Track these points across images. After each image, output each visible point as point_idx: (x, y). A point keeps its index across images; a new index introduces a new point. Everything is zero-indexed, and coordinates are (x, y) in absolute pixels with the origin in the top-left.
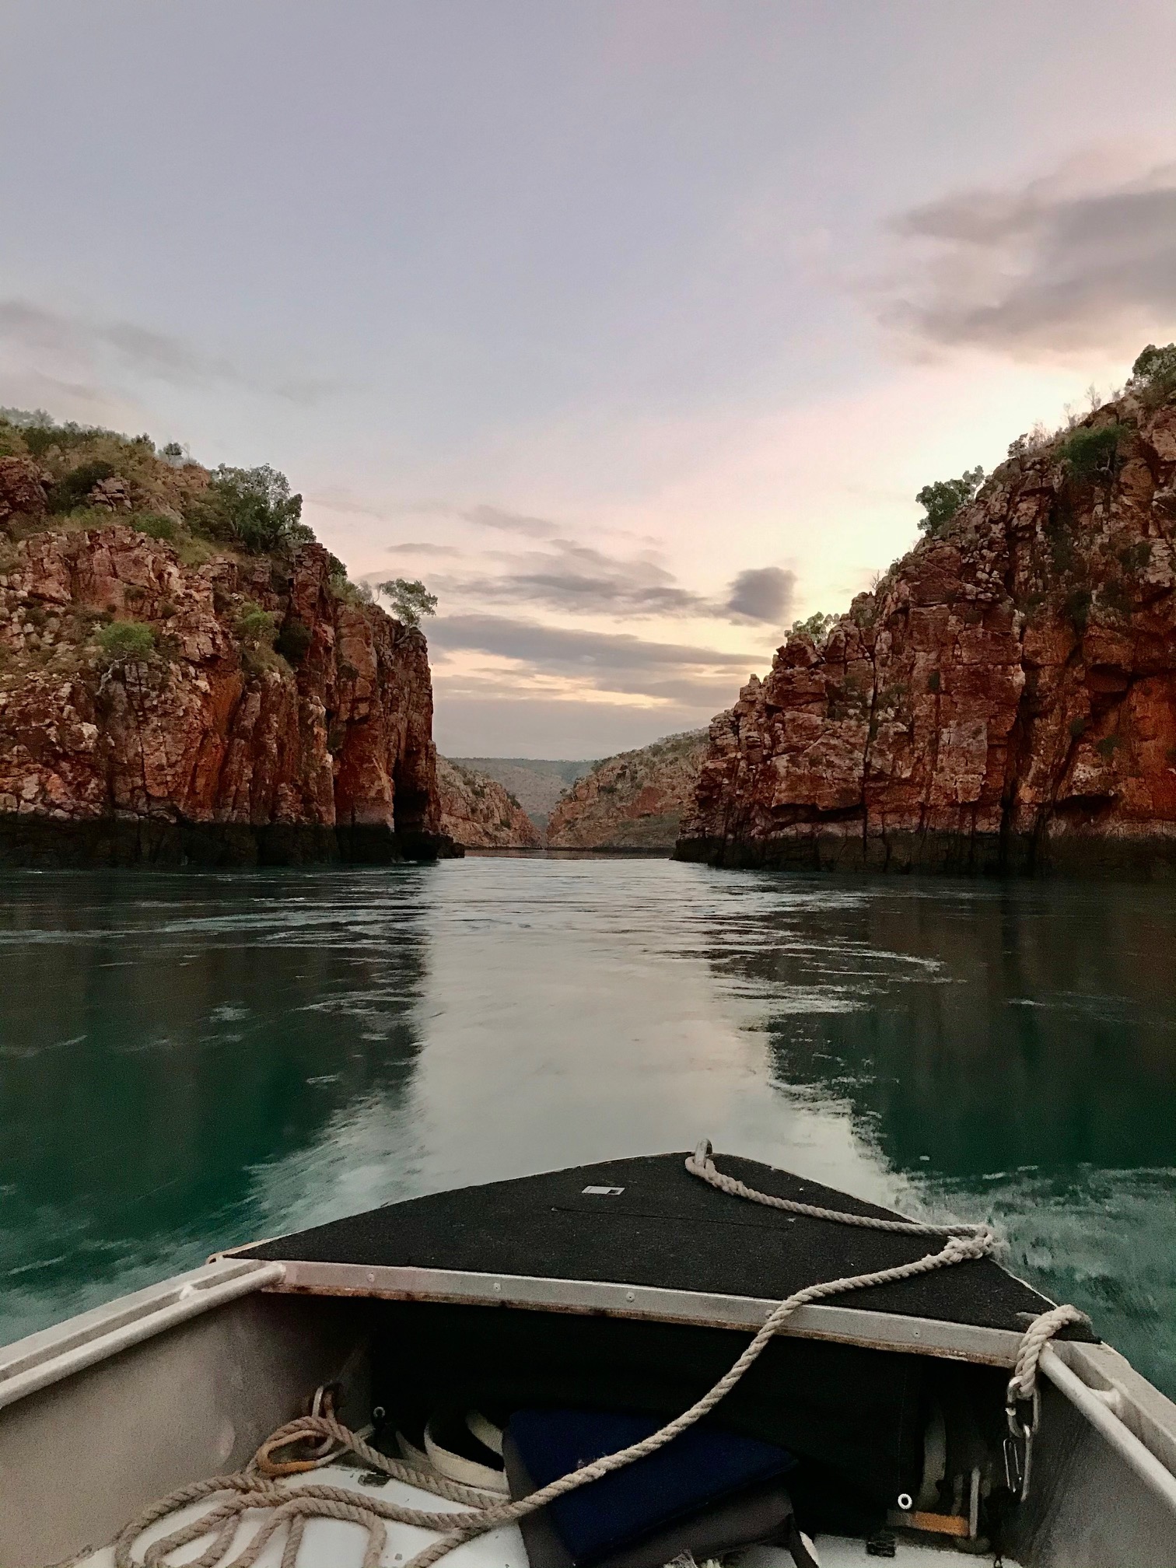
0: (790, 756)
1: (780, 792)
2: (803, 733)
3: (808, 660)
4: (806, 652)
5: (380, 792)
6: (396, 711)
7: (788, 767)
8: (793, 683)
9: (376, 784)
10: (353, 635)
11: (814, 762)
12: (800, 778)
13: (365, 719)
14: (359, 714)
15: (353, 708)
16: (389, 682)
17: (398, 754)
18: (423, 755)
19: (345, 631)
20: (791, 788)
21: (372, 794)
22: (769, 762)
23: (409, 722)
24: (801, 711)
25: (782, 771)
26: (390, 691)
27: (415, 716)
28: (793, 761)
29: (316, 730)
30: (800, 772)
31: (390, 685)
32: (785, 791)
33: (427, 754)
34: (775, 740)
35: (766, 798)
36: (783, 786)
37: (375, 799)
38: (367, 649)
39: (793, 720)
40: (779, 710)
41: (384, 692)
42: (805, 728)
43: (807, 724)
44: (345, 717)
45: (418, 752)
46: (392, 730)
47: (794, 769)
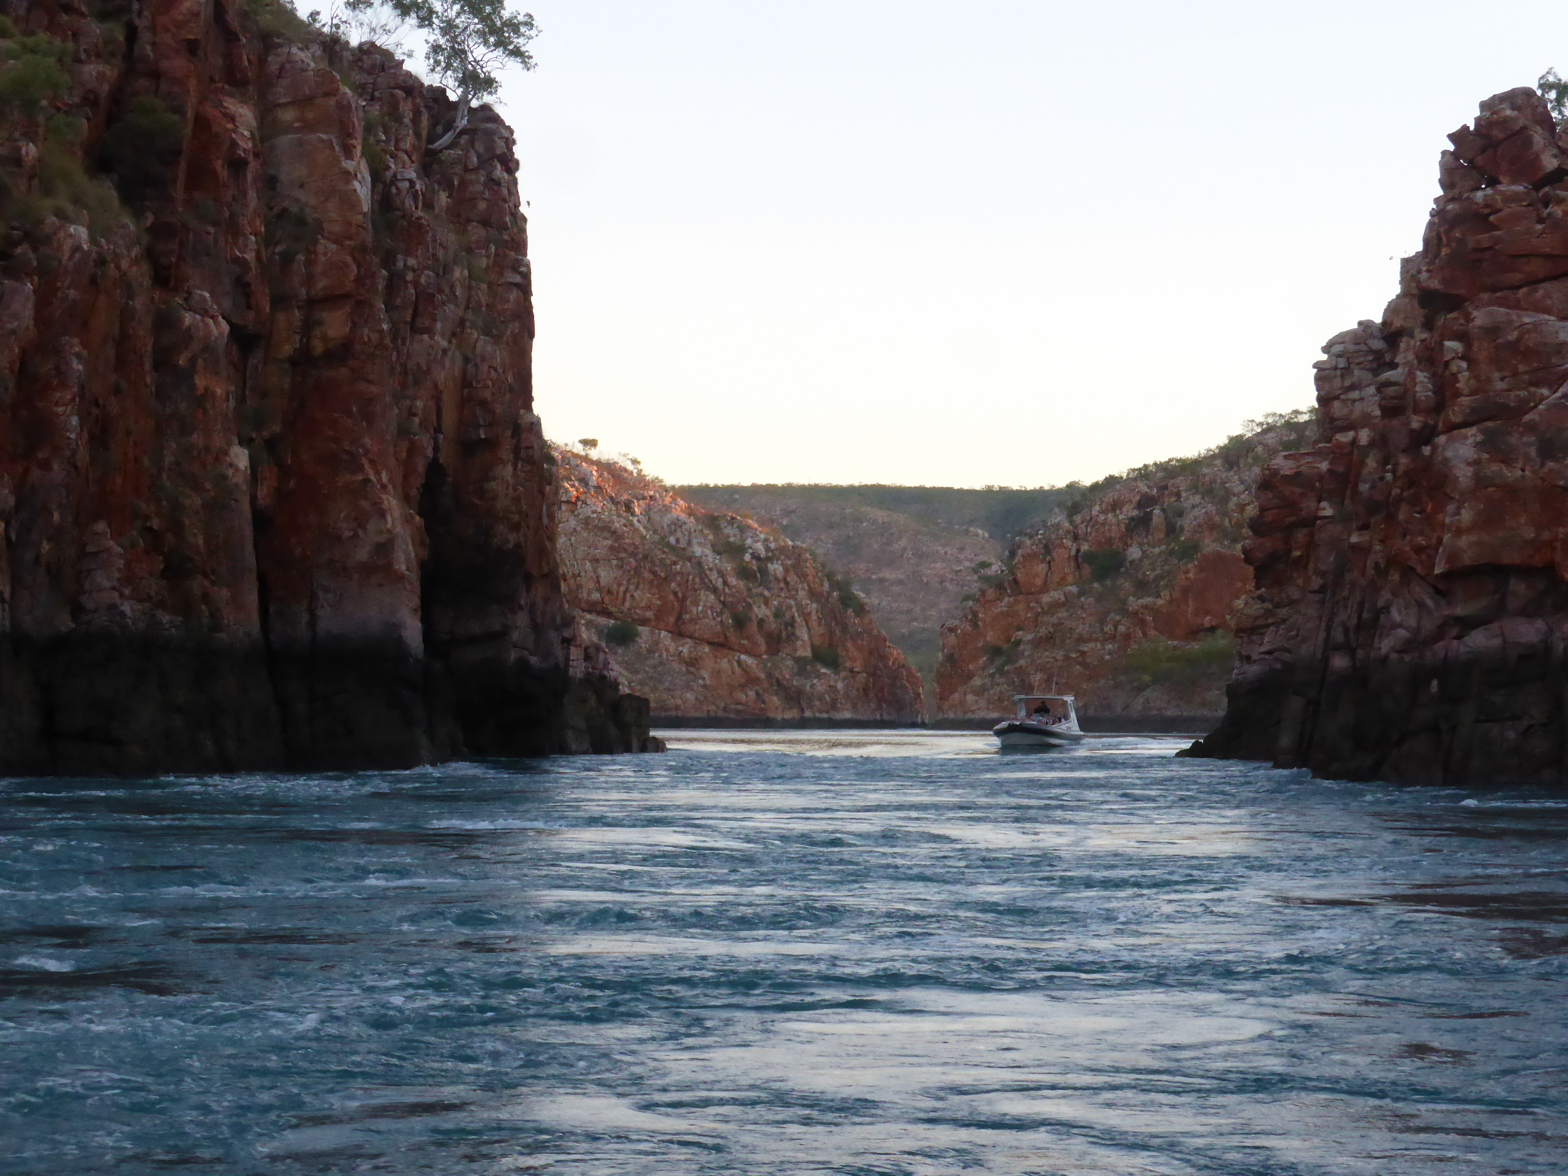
0: (1485, 432)
1: (1459, 532)
2: (1522, 368)
3: (1535, 162)
4: (1528, 142)
5: (385, 549)
6: (430, 331)
7: (1476, 463)
8: (1494, 227)
9: (371, 526)
10: (309, 127)
11: (1548, 449)
12: (1512, 491)
13: (342, 352)
14: (324, 338)
15: (308, 327)
16: (408, 253)
17: (436, 449)
18: (505, 452)
19: (288, 115)
20: (1487, 521)
21: (362, 554)
22: (1427, 450)
23: (467, 360)
24: (1517, 306)
25: (1464, 475)
26: (410, 277)
27: (484, 345)
28: (1491, 445)
29: (200, 382)
30: (1512, 474)
31: (412, 262)
32: (1469, 530)
33: (516, 451)
34: (1445, 390)
35: (1419, 550)
36: (1467, 516)
37: (368, 570)
38: (349, 165)
39: (1493, 331)
40: (1455, 303)
41: (395, 282)
42: (1528, 354)
43: (1531, 340)
44: (287, 350)
45: (491, 444)
46: (416, 382)
47: (1495, 467)
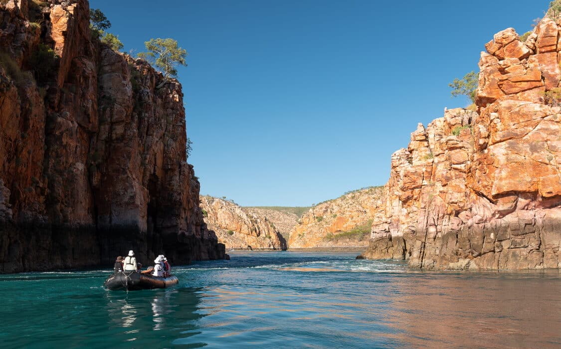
0: (509, 143)
1: (501, 179)
2: (521, 121)
3: (519, 51)
7: (507, 154)
8: (507, 73)
9: (129, 191)
10: (113, 71)
11: (534, 149)
12: (521, 164)
14: (116, 134)
15: (111, 130)
17: (155, 171)
18: (177, 173)
19: (107, 68)
20: (512, 175)
22: (486, 151)
23: (165, 145)
24: (517, 99)
25: (502, 159)
26: (146, 119)
27: (171, 142)
28: (511, 148)
30: (520, 158)
31: (147, 115)
32: (505, 179)
33: (180, 172)
34: (491, 129)
35: (485, 186)
36: (504, 174)
37: (127, 204)
38: (125, 82)
39: (509, 108)
40: (491, 101)
41: (141, 120)
42: (523, 115)
43: (525, 110)
44: (104, 137)
45: (173, 170)
46: (148, 150)
47: (514, 156)
